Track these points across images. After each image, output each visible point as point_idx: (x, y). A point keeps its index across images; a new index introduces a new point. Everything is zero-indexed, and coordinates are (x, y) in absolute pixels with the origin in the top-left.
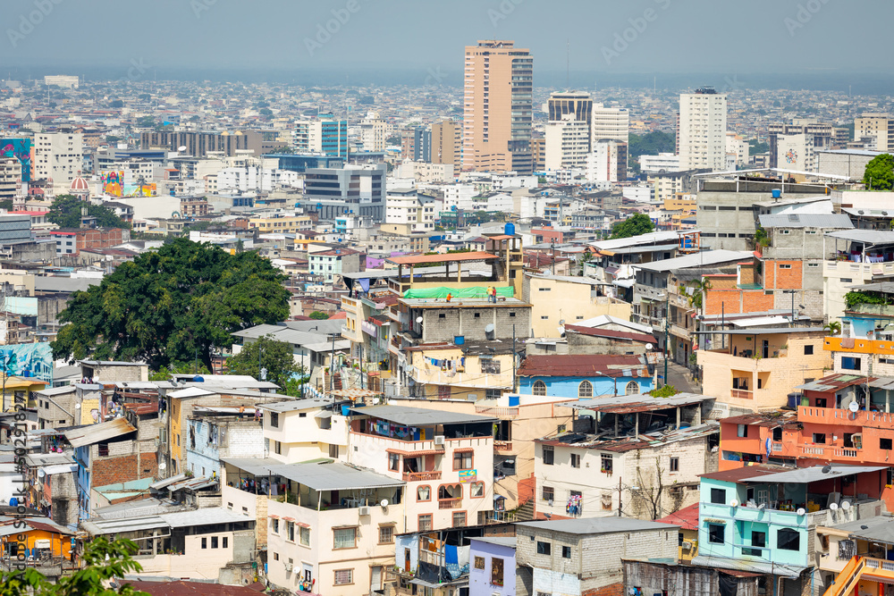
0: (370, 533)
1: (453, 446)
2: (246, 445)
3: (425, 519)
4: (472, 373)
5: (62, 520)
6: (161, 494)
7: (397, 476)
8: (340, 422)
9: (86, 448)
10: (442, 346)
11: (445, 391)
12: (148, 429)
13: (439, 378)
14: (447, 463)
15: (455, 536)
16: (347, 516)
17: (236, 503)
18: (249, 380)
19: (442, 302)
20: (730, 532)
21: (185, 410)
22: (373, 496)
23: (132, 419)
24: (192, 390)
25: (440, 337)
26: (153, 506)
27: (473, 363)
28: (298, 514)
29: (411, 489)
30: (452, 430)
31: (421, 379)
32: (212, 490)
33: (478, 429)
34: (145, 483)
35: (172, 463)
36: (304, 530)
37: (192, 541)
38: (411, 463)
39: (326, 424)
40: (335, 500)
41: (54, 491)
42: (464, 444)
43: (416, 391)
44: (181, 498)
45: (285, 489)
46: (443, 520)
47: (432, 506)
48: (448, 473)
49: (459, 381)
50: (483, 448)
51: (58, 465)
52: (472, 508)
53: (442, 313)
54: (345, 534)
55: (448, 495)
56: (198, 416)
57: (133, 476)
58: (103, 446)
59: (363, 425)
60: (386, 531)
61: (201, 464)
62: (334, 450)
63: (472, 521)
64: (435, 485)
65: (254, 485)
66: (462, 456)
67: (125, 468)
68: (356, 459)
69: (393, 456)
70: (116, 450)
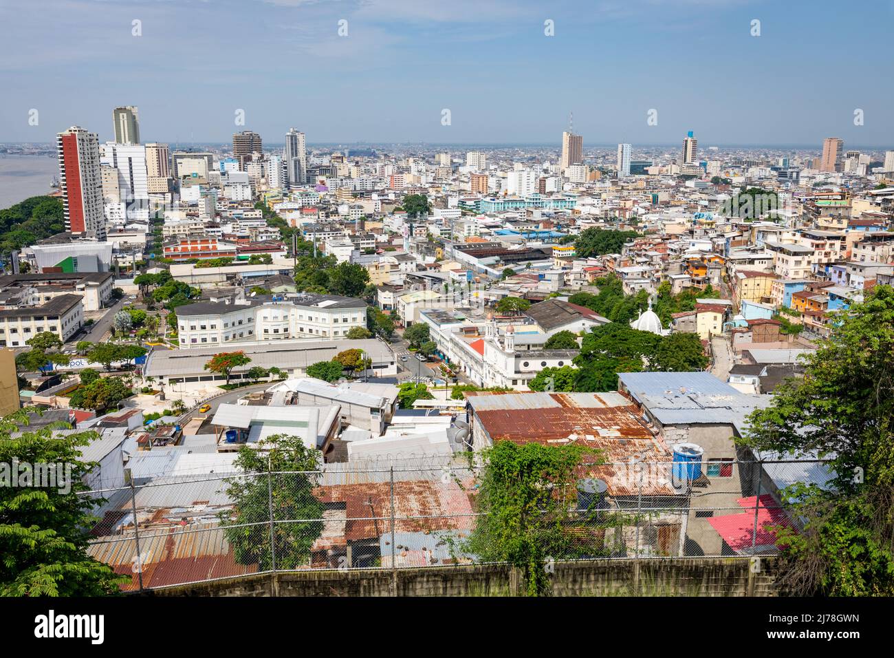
0: (804, 263)
1: (829, 242)
2: (772, 239)
3: (820, 260)
4: (835, 224)
5: (722, 255)
6: (749, 250)
7: (813, 249)
8: (798, 235)
9: (729, 238)
10: (826, 216)
11: (826, 228)
12: (746, 234)
13: (826, 224)
14: (827, 246)
15: (828, 265)
16: (799, 258)
17: (769, 253)
18: (772, 223)
19: (827, 205)
21: (756, 230)
22: (806, 254)
23: (742, 232)
24: (758, 225)
25: (826, 214)
26: (746, 253)
27: (835, 221)
28: (785, 257)
29: (817, 252)
30: (829, 238)
31: (820, 225)
32: (762, 250)
33: (837, 238)
34: (745, 247)
35: (752, 243)
36: (787, 261)
37: (756, 261)
38: (817, 246)
39: (794, 235)
40: (795, 254)
41: (720, 248)
42: (833, 242)
43: (818, 227)
44: (754, 251)
45: (782, 250)
46: (825, 260)
47: (822, 257)
48: (827, 249)
49: (831, 225)
50: (838, 243)
51: (721, 241)
52: (833, 258)
53: (827, 208)
54: (798, 263)
55: (827, 254)
56: (759, 232)
57: (741, 245)
58: (734, 238)
59: (804, 235)
60: (809, 263)
61: (760, 243)
62: (796, 241)
63: (833, 261)
64: (823, 252)
65: (774, 249)
66: (831, 245)
67: (739, 243)
68: (801, 244)
69: (812, 244)
70: (737, 239)
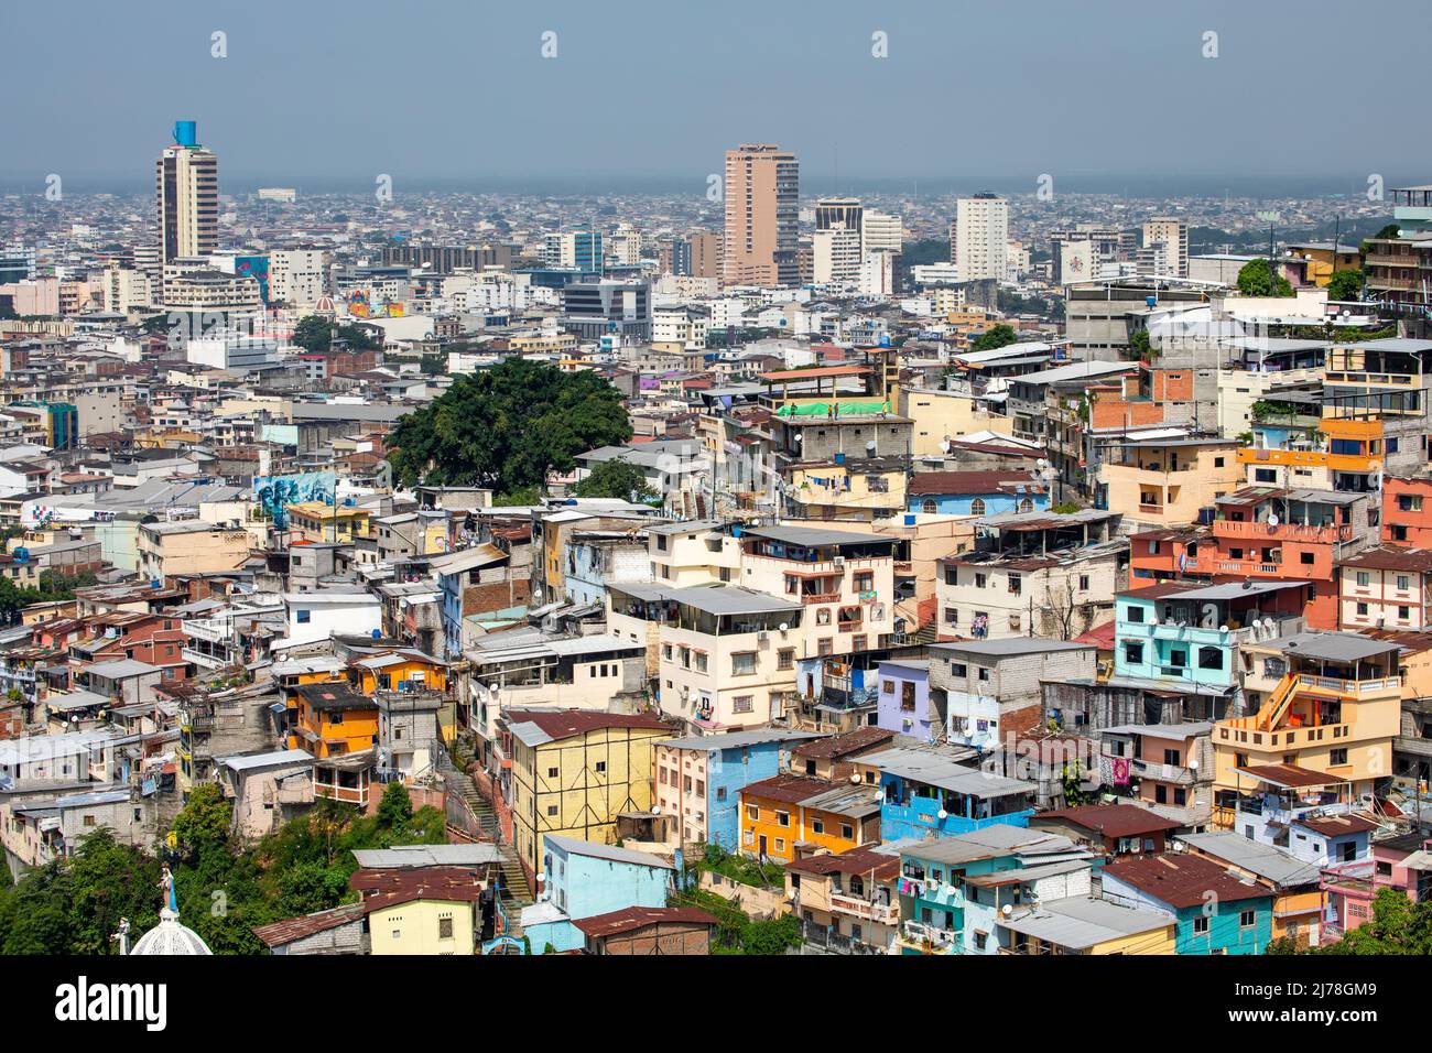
0: (768, 659)
1: (852, 567)
2: (631, 569)
3: (825, 643)
4: (859, 493)
5: (428, 649)
6: (536, 622)
7: (796, 600)
8: (732, 545)
9: (456, 576)
10: (822, 465)
11: (829, 512)
12: (521, 556)
13: (824, 497)
14: (846, 585)
15: (861, 660)
16: (746, 641)
17: (624, 630)
18: (619, 502)
19: (823, 418)
20: (1149, 651)
21: (563, 534)
22: (770, 620)
23: (503, 545)
24: (567, 514)
25: (819, 455)
26: (532, 635)
27: (859, 482)
28: (694, 639)
29: (811, 611)
30: (851, 551)
31: (804, 498)
32: (597, 616)
33: (877, 549)
34: (520, 612)
35: (550, 592)
36: (702, 657)
37: (581, 670)
38: (810, 585)
39: (716, 546)
40: (730, 625)
41: (419, 622)
42: (864, 565)
43: (796, 509)
44: (566, 625)
45: (674, 612)
46: (843, 644)
47: (832, 630)
48: (848, 596)
49: (845, 500)
50: (883, 569)
51: (421, 594)
52: (874, 629)
53: (821, 431)
54: (744, 659)
55: (849, 618)
56: (577, 540)
57: (505, 604)
58: (474, 573)
59: (755, 546)
60: (786, 656)
61: (584, 590)
62: (725, 573)
63: (873, 645)
64: (835, 608)
65: (641, 609)
66: (862, 578)
67: (497, 597)
68: (749, 582)
69: (791, 579)
70: (488, 577)
